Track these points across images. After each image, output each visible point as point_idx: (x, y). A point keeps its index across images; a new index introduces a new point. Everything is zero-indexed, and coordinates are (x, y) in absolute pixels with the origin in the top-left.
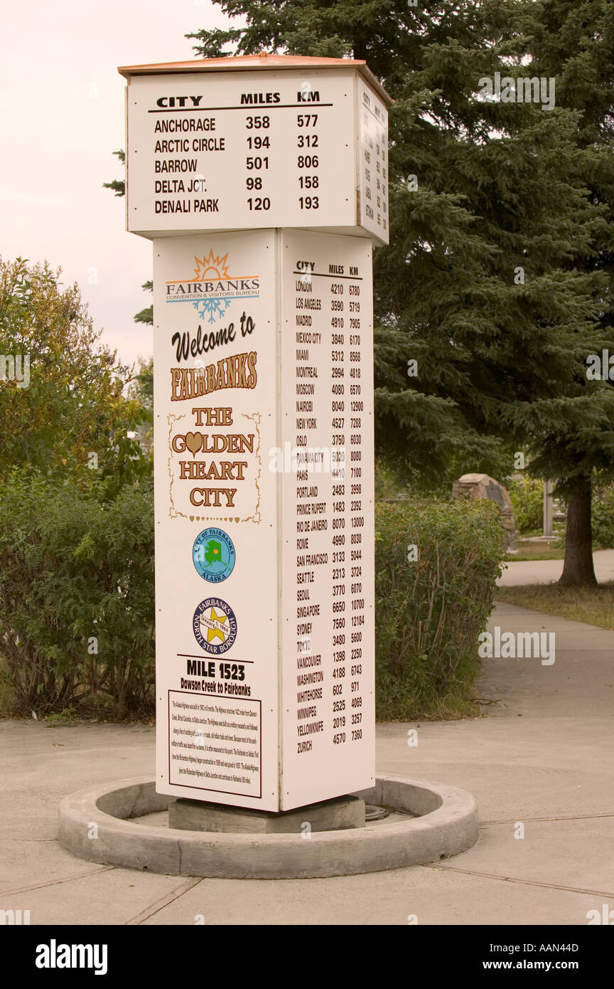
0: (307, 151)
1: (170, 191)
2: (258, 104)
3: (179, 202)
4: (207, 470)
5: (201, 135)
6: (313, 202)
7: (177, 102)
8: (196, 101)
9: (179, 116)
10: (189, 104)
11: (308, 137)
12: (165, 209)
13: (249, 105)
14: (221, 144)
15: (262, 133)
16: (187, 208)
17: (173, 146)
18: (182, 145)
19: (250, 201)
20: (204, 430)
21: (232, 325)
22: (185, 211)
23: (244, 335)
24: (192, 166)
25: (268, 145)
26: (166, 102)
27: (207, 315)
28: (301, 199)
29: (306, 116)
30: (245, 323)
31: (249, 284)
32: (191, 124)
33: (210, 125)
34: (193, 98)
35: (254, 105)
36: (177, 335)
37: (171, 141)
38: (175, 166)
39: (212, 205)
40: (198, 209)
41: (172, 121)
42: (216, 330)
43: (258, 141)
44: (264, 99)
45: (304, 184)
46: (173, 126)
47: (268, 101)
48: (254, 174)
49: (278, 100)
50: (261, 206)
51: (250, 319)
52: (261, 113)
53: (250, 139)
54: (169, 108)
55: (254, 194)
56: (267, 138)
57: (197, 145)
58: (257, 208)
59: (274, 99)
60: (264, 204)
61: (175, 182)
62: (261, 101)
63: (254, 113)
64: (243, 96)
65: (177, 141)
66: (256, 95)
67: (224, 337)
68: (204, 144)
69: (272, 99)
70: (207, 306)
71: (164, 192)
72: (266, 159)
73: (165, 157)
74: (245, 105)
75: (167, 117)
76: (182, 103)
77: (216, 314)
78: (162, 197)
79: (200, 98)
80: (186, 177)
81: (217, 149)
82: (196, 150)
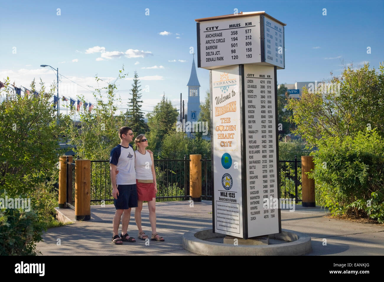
0: (249, 41)
1: (210, 55)
2: (234, 27)
3: (213, 58)
4: (224, 136)
5: (218, 38)
6: (250, 56)
7: (212, 29)
8: (217, 28)
9: (212, 33)
10: (215, 29)
11: (248, 36)
12: (209, 60)
13: (232, 28)
14: (224, 40)
15: (235, 36)
16: (215, 60)
17: (211, 42)
18: (213, 41)
19: (232, 56)
20: (224, 124)
21: (230, 94)
22: (214, 61)
23: (233, 96)
24: (216, 47)
25: (237, 40)
26: (208, 29)
27: (224, 91)
28: (247, 55)
29: (248, 30)
30: (233, 93)
31: (234, 81)
32: (215, 35)
33: (221, 35)
34: (216, 27)
35: (233, 28)
36: (216, 97)
37: (210, 40)
38: (211, 47)
39: (222, 59)
40: (218, 60)
41: (210, 34)
42: (226, 96)
43: (234, 38)
44: (236, 26)
45: (248, 50)
46: (211, 36)
47: (237, 26)
48: (233, 48)
49: (240, 26)
50: (236, 58)
51: (234, 92)
52: (235, 30)
53: (232, 38)
54: (209, 31)
55: (234, 54)
56: (237, 38)
57: (217, 41)
58: (234, 59)
59: (239, 25)
60: (236, 57)
61: (211, 52)
62: (235, 27)
63: (233, 30)
64: (230, 25)
65: (212, 40)
66: (233, 25)
68: (219, 41)
69: (238, 26)
70: (224, 88)
71: (209, 55)
72: (237, 44)
73: (209, 45)
74: (230, 28)
75: (209, 33)
76: (213, 29)
77: (226, 91)
78: (208, 57)
79: (218, 27)
80: (215, 51)
81: (223, 42)
82: (217, 43)
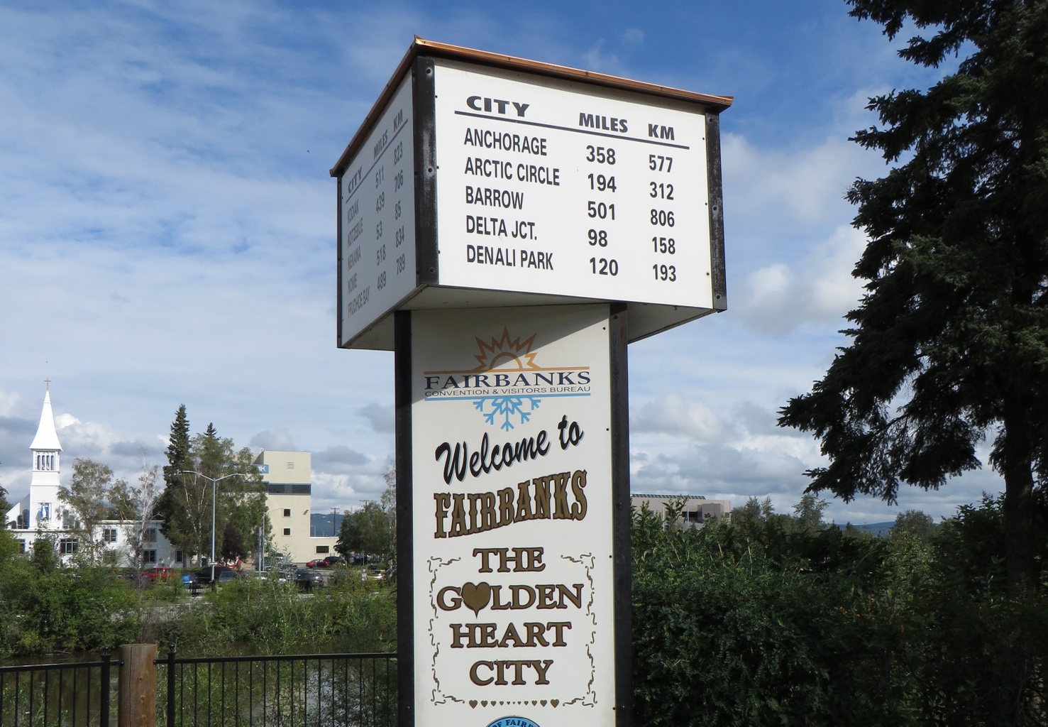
0: (661, 204)
1: (488, 233)
2: (601, 130)
3: (499, 250)
4: (499, 634)
5: (529, 159)
6: (670, 272)
7: (495, 106)
8: (521, 109)
9: (499, 128)
10: (511, 112)
11: (662, 186)
12: (481, 258)
13: (589, 129)
14: (556, 177)
15: (606, 170)
16: (511, 260)
17: (490, 168)
18: (504, 169)
19: (593, 260)
21: (543, 433)
22: (509, 264)
23: (564, 446)
24: (517, 201)
25: (614, 188)
26: (480, 103)
27: (500, 418)
28: (655, 267)
29: (659, 157)
30: (566, 431)
31: (574, 377)
32: (514, 142)
33: (539, 148)
34: (516, 105)
35: (595, 130)
36: (445, 447)
37: (487, 161)
38: (493, 197)
39: (544, 261)
40: (526, 263)
41: (488, 132)
42: (514, 439)
43: (601, 180)
44: (608, 124)
45: (659, 247)
46: (490, 139)
47: (613, 129)
48: (598, 224)
49: (625, 130)
50: (607, 270)
51: (574, 425)
52: (607, 143)
53: (591, 176)
54: (483, 112)
55: (598, 252)
56: (612, 179)
57: (523, 173)
58: (602, 272)
59: (619, 127)
60: (610, 267)
61: (494, 220)
62: (605, 127)
63: (597, 141)
64: (582, 115)
65: (496, 163)
66: (598, 117)
67: (530, 449)
68: (533, 173)
69: (618, 126)
70: (499, 406)
71: (480, 232)
72: (612, 207)
73: (479, 182)
74: (584, 128)
75: (482, 125)
76: (502, 110)
77: (515, 418)
78: (476, 240)
79: (525, 106)
80: (511, 216)
81: (549, 183)
82: (522, 179)
